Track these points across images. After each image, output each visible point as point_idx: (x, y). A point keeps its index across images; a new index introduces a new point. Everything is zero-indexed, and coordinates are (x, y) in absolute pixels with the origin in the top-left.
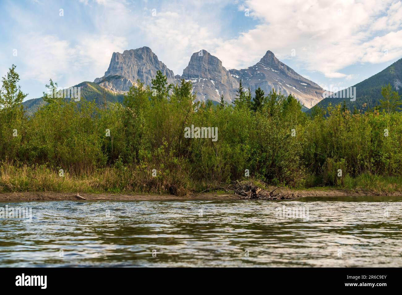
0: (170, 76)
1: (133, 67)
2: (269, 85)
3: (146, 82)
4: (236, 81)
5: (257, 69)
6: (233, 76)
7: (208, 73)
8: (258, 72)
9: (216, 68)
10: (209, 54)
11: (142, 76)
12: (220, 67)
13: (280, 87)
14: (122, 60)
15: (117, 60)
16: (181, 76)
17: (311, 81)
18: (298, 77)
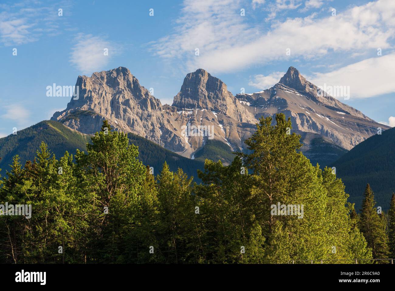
0: (157, 107)
1: (105, 96)
2: (293, 116)
3: (124, 116)
4: (247, 110)
5: (276, 92)
6: (243, 103)
7: (208, 101)
8: (277, 97)
9: (219, 94)
10: (209, 74)
11: (119, 108)
12: (224, 92)
13: (307, 119)
14: (91, 87)
15: (83, 87)
16: (171, 105)
17: (352, 108)
18: (333, 102)
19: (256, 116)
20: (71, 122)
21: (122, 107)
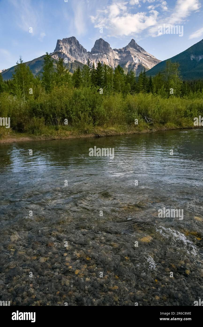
0: (85, 52)
1: (67, 47)
2: (132, 57)
3: (74, 55)
4: (116, 55)
5: (127, 49)
6: (115, 52)
7: (103, 50)
9: (107, 48)
10: (104, 41)
11: (72, 52)
12: (109, 47)
14: (62, 44)
15: (59, 44)
16: (90, 52)
17: (152, 55)
18: (146, 53)
19: (120, 57)
20: (54, 56)
21: (73, 52)
